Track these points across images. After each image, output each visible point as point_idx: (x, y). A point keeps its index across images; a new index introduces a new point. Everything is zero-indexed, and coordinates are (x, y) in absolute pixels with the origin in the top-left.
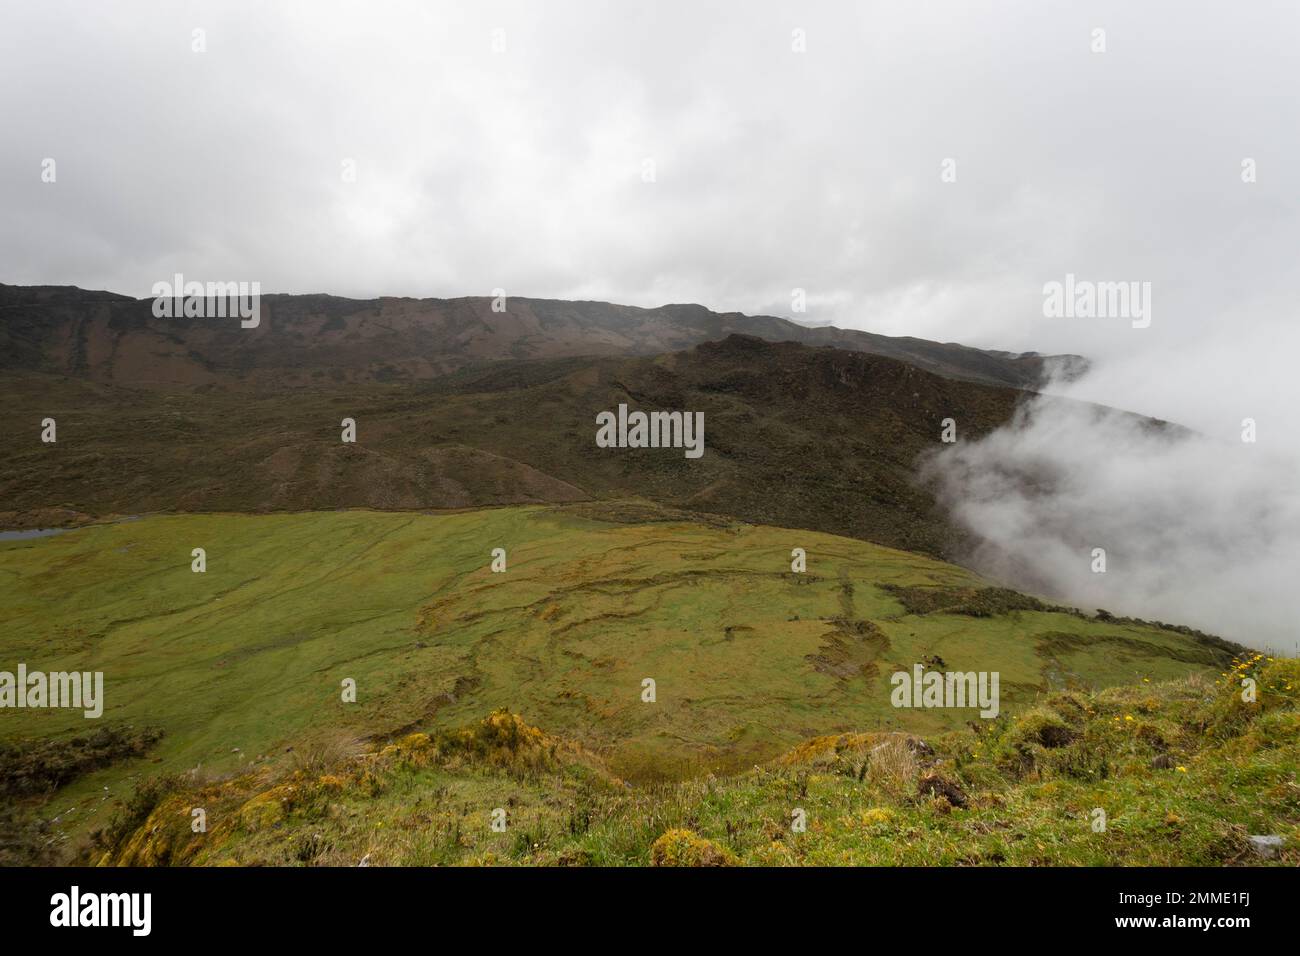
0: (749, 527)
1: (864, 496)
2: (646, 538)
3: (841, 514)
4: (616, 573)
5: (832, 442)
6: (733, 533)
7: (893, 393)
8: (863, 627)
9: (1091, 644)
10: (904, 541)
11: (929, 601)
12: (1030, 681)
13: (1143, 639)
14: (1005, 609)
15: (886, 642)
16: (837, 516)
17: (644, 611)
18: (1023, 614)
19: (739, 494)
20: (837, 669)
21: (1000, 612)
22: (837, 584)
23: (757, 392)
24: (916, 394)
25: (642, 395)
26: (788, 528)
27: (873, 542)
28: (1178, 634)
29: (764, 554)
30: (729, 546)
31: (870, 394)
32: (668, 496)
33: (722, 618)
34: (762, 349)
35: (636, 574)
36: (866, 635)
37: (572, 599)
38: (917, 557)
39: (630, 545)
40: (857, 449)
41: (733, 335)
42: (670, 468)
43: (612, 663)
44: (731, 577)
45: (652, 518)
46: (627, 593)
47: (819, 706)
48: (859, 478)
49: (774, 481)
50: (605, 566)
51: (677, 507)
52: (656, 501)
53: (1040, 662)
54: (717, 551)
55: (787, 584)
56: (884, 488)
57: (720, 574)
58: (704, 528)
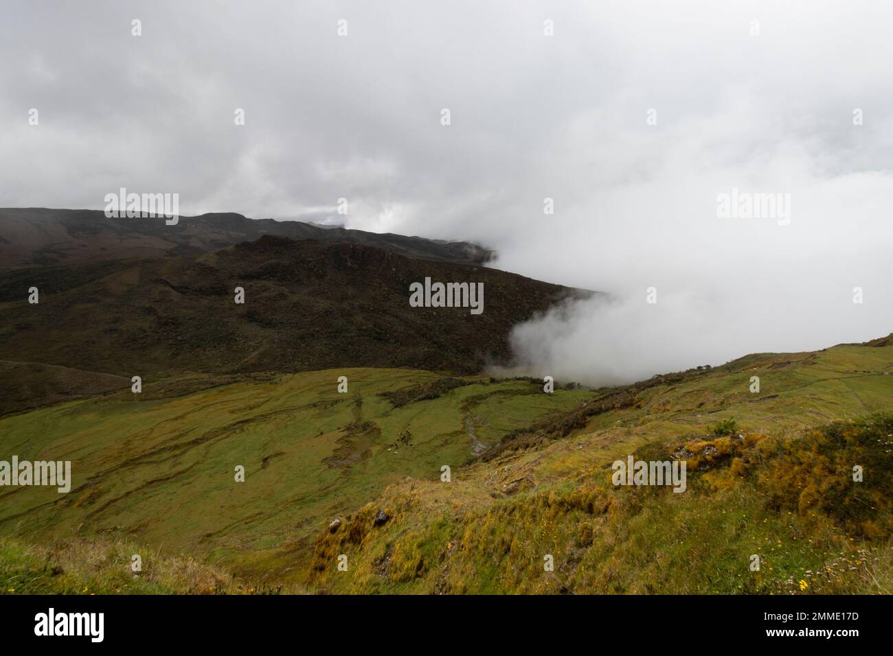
0: (289, 376)
1: (368, 338)
2: (196, 405)
3: (355, 353)
4: (164, 442)
5: (345, 305)
6: (276, 383)
7: (380, 270)
8: (366, 426)
9: (487, 397)
10: (394, 362)
11: (407, 396)
12: (456, 429)
13: (509, 388)
14: (447, 390)
15: (379, 431)
16: (352, 355)
17: (191, 467)
18: (456, 390)
19: (278, 354)
20: (344, 462)
21: (444, 392)
22: (352, 401)
23: (289, 277)
24: (394, 269)
25: (187, 288)
26: (319, 370)
27: (376, 367)
28: (523, 381)
29: (301, 393)
30: (273, 394)
31: (366, 272)
32: (218, 366)
33: (263, 451)
34: (289, 245)
35: (185, 438)
36: (368, 431)
37: (114, 477)
38: (402, 370)
39: (179, 415)
40: (361, 307)
41: (265, 236)
42: (219, 344)
43: (145, 526)
44: (273, 417)
45: (202, 387)
46: (175, 456)
47: (326, 494)
48: (364, 327)
49: (307, 339)
50: (153, 438)
51: (227, 373)
52: (206, 372)
53: (462, 416)
54: (262, 400)
55: (317, 411)
56: (379, 331)
57: (264, 417)
58: (251, 385)
